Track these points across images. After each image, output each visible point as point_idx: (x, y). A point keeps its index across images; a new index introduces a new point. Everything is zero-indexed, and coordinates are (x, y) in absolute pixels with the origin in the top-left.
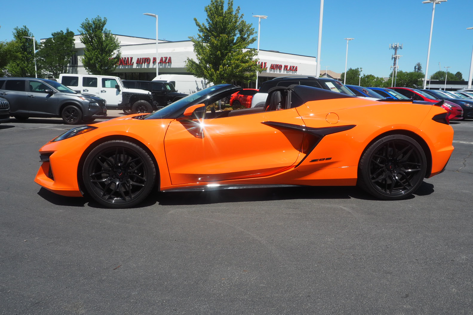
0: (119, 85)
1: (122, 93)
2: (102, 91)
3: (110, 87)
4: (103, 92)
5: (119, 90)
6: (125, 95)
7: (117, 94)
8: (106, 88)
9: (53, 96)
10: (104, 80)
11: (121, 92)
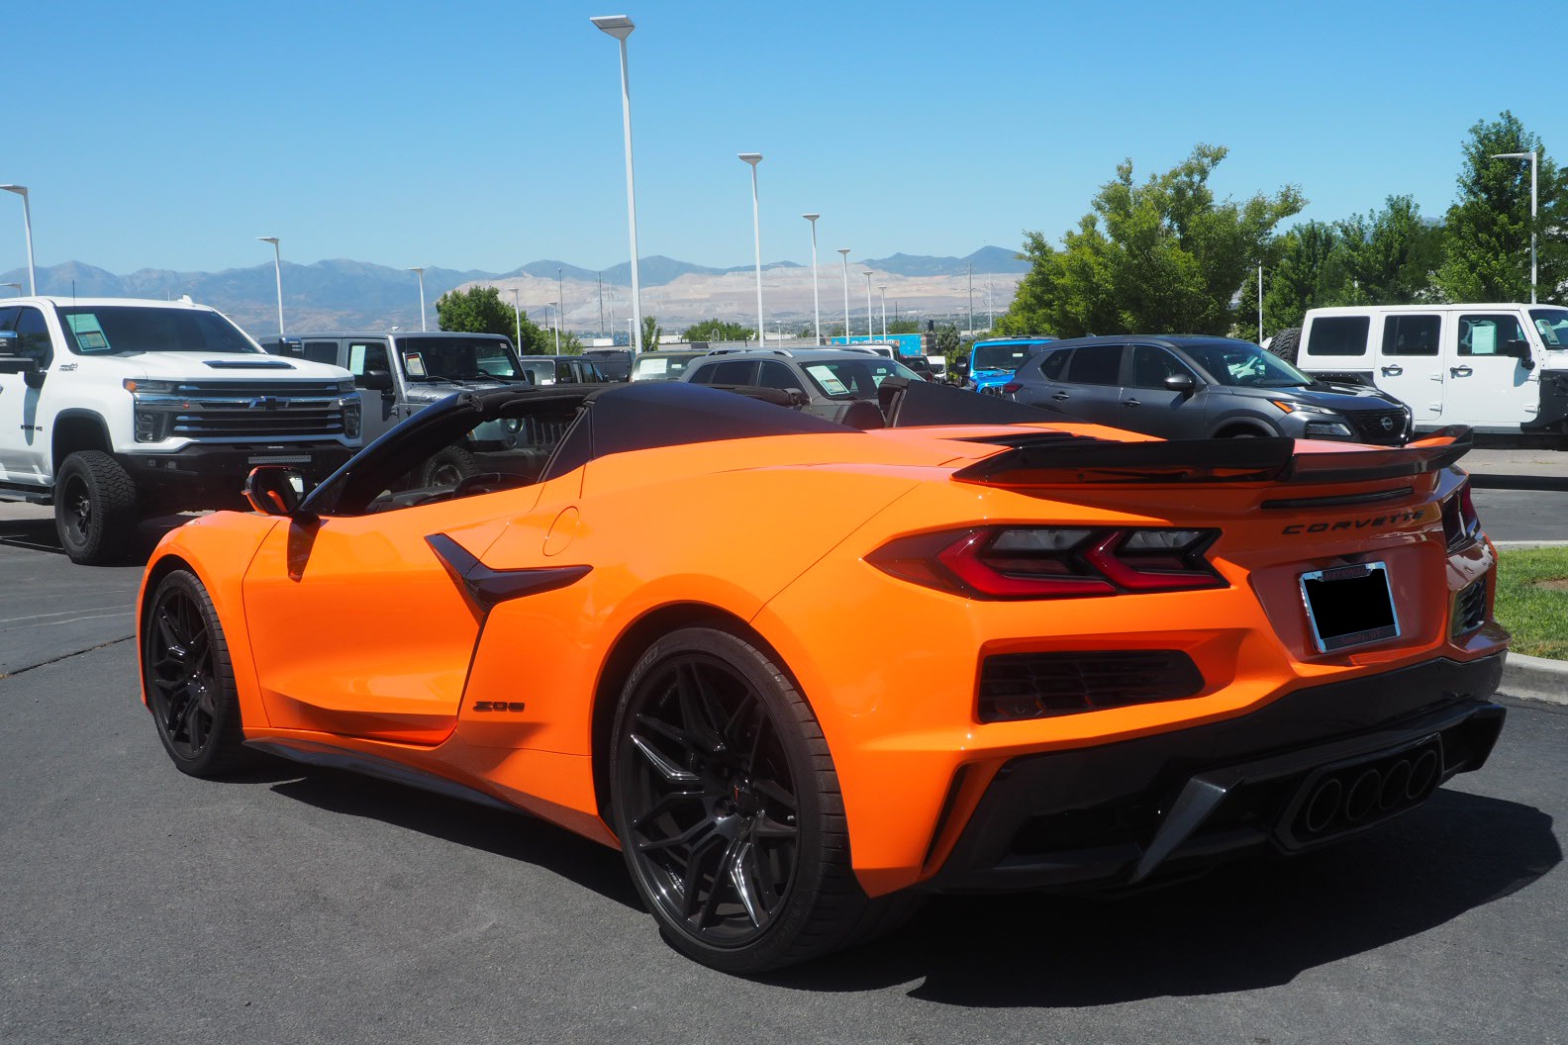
0: (1529, 340)
1: (1540, 377)
2: (1454, 371)
3: (1491, 351)
4: (1460, 373)
5: (1527, 364)
6: (1555, 382)
7: (1519, 380)
8: (1475, 355)
9: (1191, 402)
10: (1466, 324)
11: (1535, 373)
